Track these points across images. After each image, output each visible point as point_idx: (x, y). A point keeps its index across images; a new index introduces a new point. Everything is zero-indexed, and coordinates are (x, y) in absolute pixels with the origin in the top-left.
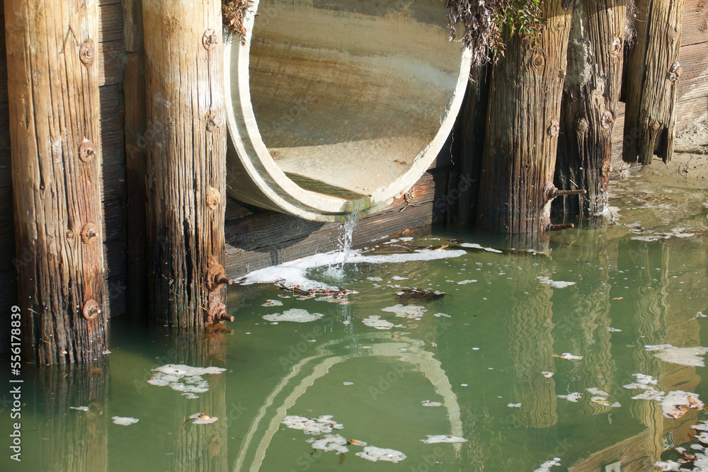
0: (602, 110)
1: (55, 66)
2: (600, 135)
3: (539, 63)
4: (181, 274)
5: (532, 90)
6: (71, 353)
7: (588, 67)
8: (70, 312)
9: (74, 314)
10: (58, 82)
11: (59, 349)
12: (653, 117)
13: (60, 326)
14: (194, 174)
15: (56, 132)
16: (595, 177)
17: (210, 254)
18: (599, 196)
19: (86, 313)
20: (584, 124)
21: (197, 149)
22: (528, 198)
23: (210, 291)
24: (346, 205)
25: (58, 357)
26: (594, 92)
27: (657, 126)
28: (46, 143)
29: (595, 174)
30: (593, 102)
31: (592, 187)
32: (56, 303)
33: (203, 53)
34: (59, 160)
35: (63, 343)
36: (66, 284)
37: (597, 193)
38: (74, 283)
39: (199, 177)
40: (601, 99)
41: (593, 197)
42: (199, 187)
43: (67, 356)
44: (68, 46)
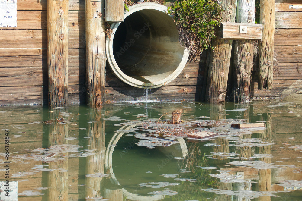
0: (244, 72)
1: (54, 39)
2: (243, 79)
3: (217, 56)
4: (90, 92)
5: (215, 64)
6: (56, 103)
7: (239, 60)
8: (56, 94)
9: (57, 95)
10: (54, 42)
11: (53, 102)
12: (262, 76)
13: (54, 97)
14: (93, 68)
15: (54, 54)
16: (242, 91)
17: (97, 88)
18: (244, 97)
19: (59, 95)
20: (239, 76)
21: (93, 63)
22: (214, 93)
23: (97, 97)
24: (144, 84)
25: (53, 104)
26: (241, 67)
27: (263, 79)
28: (52, 56)
29: (242, 90)
30: (241, 70)
31: (242, 94)
32: (53, 92)
33: (95, 40)
34: (54, 60)
35: (54, 101)
36: (55, 88)
37: (243, 96)
38: (56, 87)
39: (94, 69)
40: (244, 69)
41: (242, 97)
42: (94, 72)
43: (55, 104)
44: (56, 35)
